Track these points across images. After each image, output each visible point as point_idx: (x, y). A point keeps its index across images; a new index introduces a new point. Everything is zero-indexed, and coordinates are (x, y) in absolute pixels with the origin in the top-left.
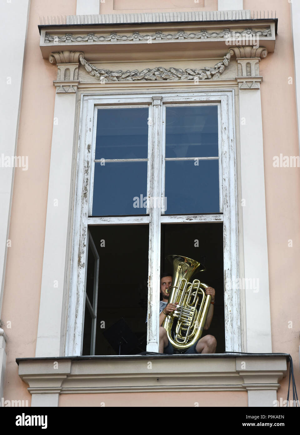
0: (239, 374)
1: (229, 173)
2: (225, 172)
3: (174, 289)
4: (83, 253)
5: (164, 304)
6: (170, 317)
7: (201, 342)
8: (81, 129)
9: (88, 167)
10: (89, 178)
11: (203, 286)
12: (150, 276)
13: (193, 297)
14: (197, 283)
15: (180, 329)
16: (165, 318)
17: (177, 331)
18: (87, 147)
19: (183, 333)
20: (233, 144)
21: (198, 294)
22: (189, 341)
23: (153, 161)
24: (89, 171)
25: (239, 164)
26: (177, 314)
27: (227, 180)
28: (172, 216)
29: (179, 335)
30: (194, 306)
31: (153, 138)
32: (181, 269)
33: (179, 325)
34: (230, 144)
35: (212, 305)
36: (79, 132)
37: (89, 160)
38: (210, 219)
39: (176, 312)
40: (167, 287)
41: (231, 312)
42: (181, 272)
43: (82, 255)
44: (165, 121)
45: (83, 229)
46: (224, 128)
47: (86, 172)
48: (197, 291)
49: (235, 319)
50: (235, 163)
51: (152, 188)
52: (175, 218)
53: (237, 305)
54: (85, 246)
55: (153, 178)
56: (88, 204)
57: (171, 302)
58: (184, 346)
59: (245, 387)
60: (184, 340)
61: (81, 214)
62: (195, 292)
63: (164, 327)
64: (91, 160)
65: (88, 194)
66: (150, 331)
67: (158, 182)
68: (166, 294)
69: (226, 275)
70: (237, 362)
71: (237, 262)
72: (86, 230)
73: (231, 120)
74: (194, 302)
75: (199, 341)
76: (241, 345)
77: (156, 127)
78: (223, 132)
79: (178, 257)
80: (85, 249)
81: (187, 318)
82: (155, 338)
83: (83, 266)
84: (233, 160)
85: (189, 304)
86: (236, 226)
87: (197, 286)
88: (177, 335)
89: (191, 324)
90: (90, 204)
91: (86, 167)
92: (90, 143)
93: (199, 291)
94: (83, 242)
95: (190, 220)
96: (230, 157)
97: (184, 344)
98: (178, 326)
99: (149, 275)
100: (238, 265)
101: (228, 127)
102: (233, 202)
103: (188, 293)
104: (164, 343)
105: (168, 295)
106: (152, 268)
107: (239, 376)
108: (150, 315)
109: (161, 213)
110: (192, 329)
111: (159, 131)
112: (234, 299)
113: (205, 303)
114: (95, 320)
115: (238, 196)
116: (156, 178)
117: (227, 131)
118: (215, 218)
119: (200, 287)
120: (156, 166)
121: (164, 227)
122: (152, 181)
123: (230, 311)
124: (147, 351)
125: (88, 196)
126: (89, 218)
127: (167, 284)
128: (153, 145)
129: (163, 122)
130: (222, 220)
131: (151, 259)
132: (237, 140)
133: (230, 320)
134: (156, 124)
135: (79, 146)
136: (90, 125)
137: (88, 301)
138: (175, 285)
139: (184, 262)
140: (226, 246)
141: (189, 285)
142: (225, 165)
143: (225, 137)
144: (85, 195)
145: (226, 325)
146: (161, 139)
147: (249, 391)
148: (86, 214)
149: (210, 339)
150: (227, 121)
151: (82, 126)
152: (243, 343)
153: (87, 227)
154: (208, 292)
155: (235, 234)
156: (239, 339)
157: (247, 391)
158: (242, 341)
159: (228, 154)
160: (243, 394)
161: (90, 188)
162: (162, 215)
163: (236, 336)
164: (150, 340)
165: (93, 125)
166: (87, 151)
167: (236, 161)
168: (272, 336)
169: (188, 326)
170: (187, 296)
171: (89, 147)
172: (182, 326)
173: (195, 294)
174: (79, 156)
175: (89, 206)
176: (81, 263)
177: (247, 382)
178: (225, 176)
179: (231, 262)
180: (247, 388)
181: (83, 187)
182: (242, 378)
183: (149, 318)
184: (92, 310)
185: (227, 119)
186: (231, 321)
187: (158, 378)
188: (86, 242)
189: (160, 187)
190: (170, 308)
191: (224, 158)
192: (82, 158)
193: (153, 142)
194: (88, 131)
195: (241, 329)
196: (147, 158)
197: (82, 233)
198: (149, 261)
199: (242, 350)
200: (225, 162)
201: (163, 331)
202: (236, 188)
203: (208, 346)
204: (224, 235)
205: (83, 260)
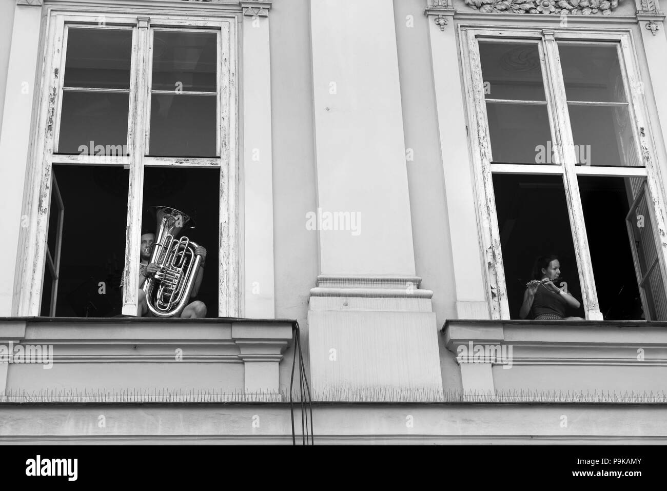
0: (235, 342)
1: (229, 111)
2: (224, 110)
3: (157, 246)
4: (45, 196)
5: (143, 266)
6: (150, 280)
7: (187, 309)
8: (47, 50)
9: (54, 94)
10: (55, 109)
11: (192, 245)
12: (129, 227)
13: (179, 257)
14: (184, 242)
15: (163, 294)
16: (145, 281)
17: (158, 296)
18: (54, 71)
19: (166, 299)
20: (235, 79)
21: (186, 255)
22: (173, 309)
23: (136, 92)
24: (56, 100)
25: (241, 102)
26: (159, 275)
27: (226, 119)
28: (158, 158)
29: (160, 301)
30: (180, 267)
31: (137, 65)
32: (166, 222)
33: (161, 289)
34: (231, 78)
35: (202, 269)
36: (45, 53)
37: (57, 87)
38: (205, 163)
39: (158, 273)
40: (148, 246)
41: (227, 272)
42: (167, 225)
43: (43, 199)
44: (152, 46)
45: (46, 168)
46: (224, 59)
47: (52, 100)
48: (184, 251)
49: (231, 280)
50: (236, 100)
51: (134, 124)
52: (162, 160)
53: (234, 264)
54: (47, 187)
55: (136, 112)
56: (53, 138)
57: (153, 262)
58: (167, 314)
59: (241, 358)
60: (166, 307)
61: (44, 149)
62: (182, 252)
63: (143, 289)
64: (59, 87)
65: (53, 126)
66: (127, 291)
67: (143, 117)
68: (146, 254)
69: (223, 229)
70: (233, 328)
71: (236, 215)
72: (50, 169)
73: (232, 51)
74: (180, 262)
75: (186, 308)
76: (238, 310)
77: (141, 53)
78: (223, 63)
79: (162, 208)
80: (48, 192)
81: (172, 281)
82: (133, 299)
83: (44, 212)
84: (234, 96)
85: (175, 265)
86: (236, 173)
87: (185, 245)
88: (158, 301)
89: (176, 289)
90: (56, 140)
91: (52, 94)
92: (58, 67)
93: (188, 250)
94: (45, 183)
95: (181, 163)
96: (230, 94)
97: (167, 312)
98: (160, 291)
99: (128, 225)
100: (237, 217)
101: (229, 59)
102: (232, 144)
103: (174, 253)
104: (143, 309)
105: (149, 255)
106: (131, 217)
107: (235, 344)
108: (128, 273)
109: (145, 153)
110: (177, 294)
111: (145, 58)
112: (231, 257)
113: (193, 265)
114: (57, 281)
115: (238, 138)
116: (139, 112)
117: (227, 63)
118: (210, 162)
119: (188, 246)
120: (140, 98)
121: (148, 170)
122: (135, 116)
123: (226, 270)
124: (122, 314)
125: (53, 129)
126: (54, 155)
127: (148, 242)
128: (137, 74)
129: (150, 48)
130: (219, 165)
131: (130, 207)
132: (239, 74)
133: (225, 281)
134: (142, 50)
135: (43, 69)
136: (58, 45)
137: (49, 258)
138: (158, 242)
139: (170, 214)
140: (223, 195)
141: (175, 243)
142: (224, 102)
143: (225, 70)
144: (50, 128)
145: (220, 286)
146: (147, 68)
147: (245, 363)
148: (50, 150)
149: (199, 305)
150: (227, 51)
151: (48, 46)
152: (239, 308)
153: (51, 166)
154: (198, 252)
155: (234, 183)
156: (235, 303)
157: (243, 363)
158: (239, 306)
159: (228, 89)
160: (239, 366)
161: (56, 119)
162: (145, 156)
163: (232, 300)
164: (126, 302)
165: (62, 46)
166: (54, 76)
167: (237, 98)
168: (275, 300)
169: (173, 290)
170: (173, 256)
171: (56, 71)
172: (165, 291)
173: (182, 254)
174: (44, 81)
175: (54, 141)
176: (42, 209)
177: (244, 352)
178: (224, 115)
179: (229, 215)
180: (244, 359)
181: (47, 118)
182: (238, 347)
183: (127, 276)
184: (54, 268)
185: (227, 50)
186: (227, 282)
187: (136, 345)
188: (49, 184)
189: (145, 122)
190: (151, 269)
191: (223, 94)
192: (47, 83)
193: (137, 71)
194: (56, 53)
195: (238, 291)
196: (129, 89)
197: (44, 173)
198: (128, 209)
199: (239, 316)
200: (224, 99)
201: (142, 294)
202: (237, 129)
203: (196, 314)
204: (221, 182)
205: (45, 205)
